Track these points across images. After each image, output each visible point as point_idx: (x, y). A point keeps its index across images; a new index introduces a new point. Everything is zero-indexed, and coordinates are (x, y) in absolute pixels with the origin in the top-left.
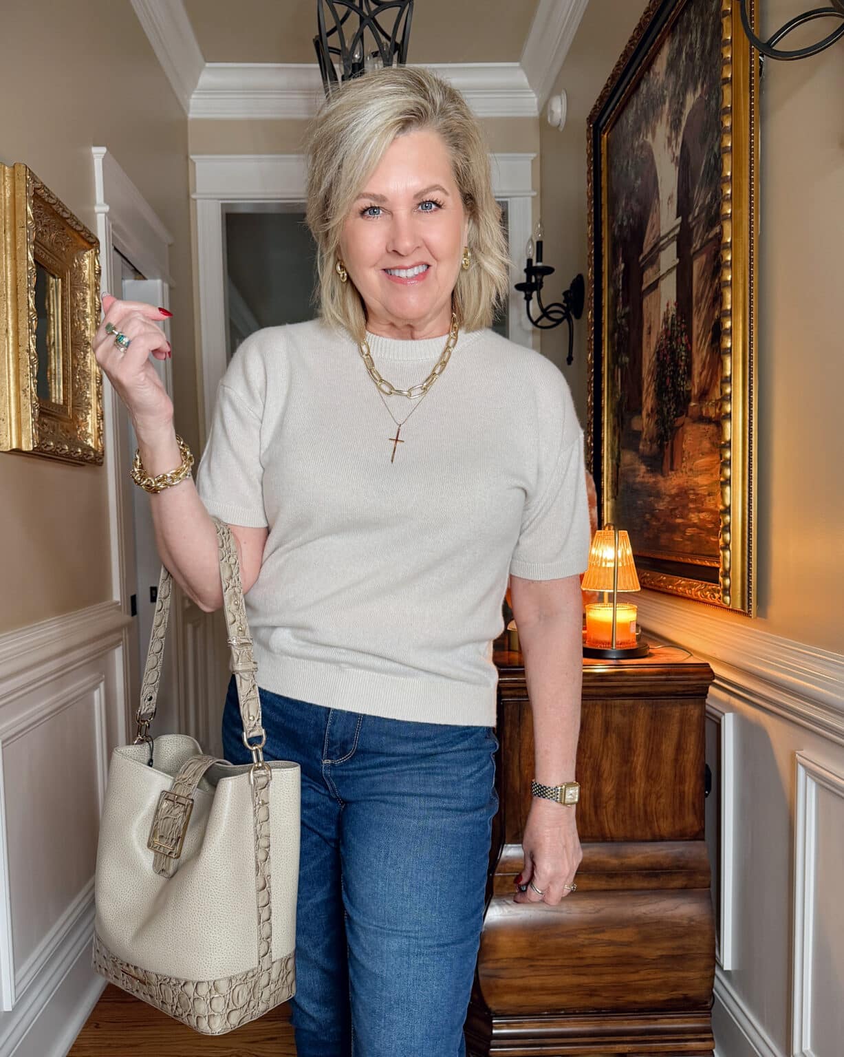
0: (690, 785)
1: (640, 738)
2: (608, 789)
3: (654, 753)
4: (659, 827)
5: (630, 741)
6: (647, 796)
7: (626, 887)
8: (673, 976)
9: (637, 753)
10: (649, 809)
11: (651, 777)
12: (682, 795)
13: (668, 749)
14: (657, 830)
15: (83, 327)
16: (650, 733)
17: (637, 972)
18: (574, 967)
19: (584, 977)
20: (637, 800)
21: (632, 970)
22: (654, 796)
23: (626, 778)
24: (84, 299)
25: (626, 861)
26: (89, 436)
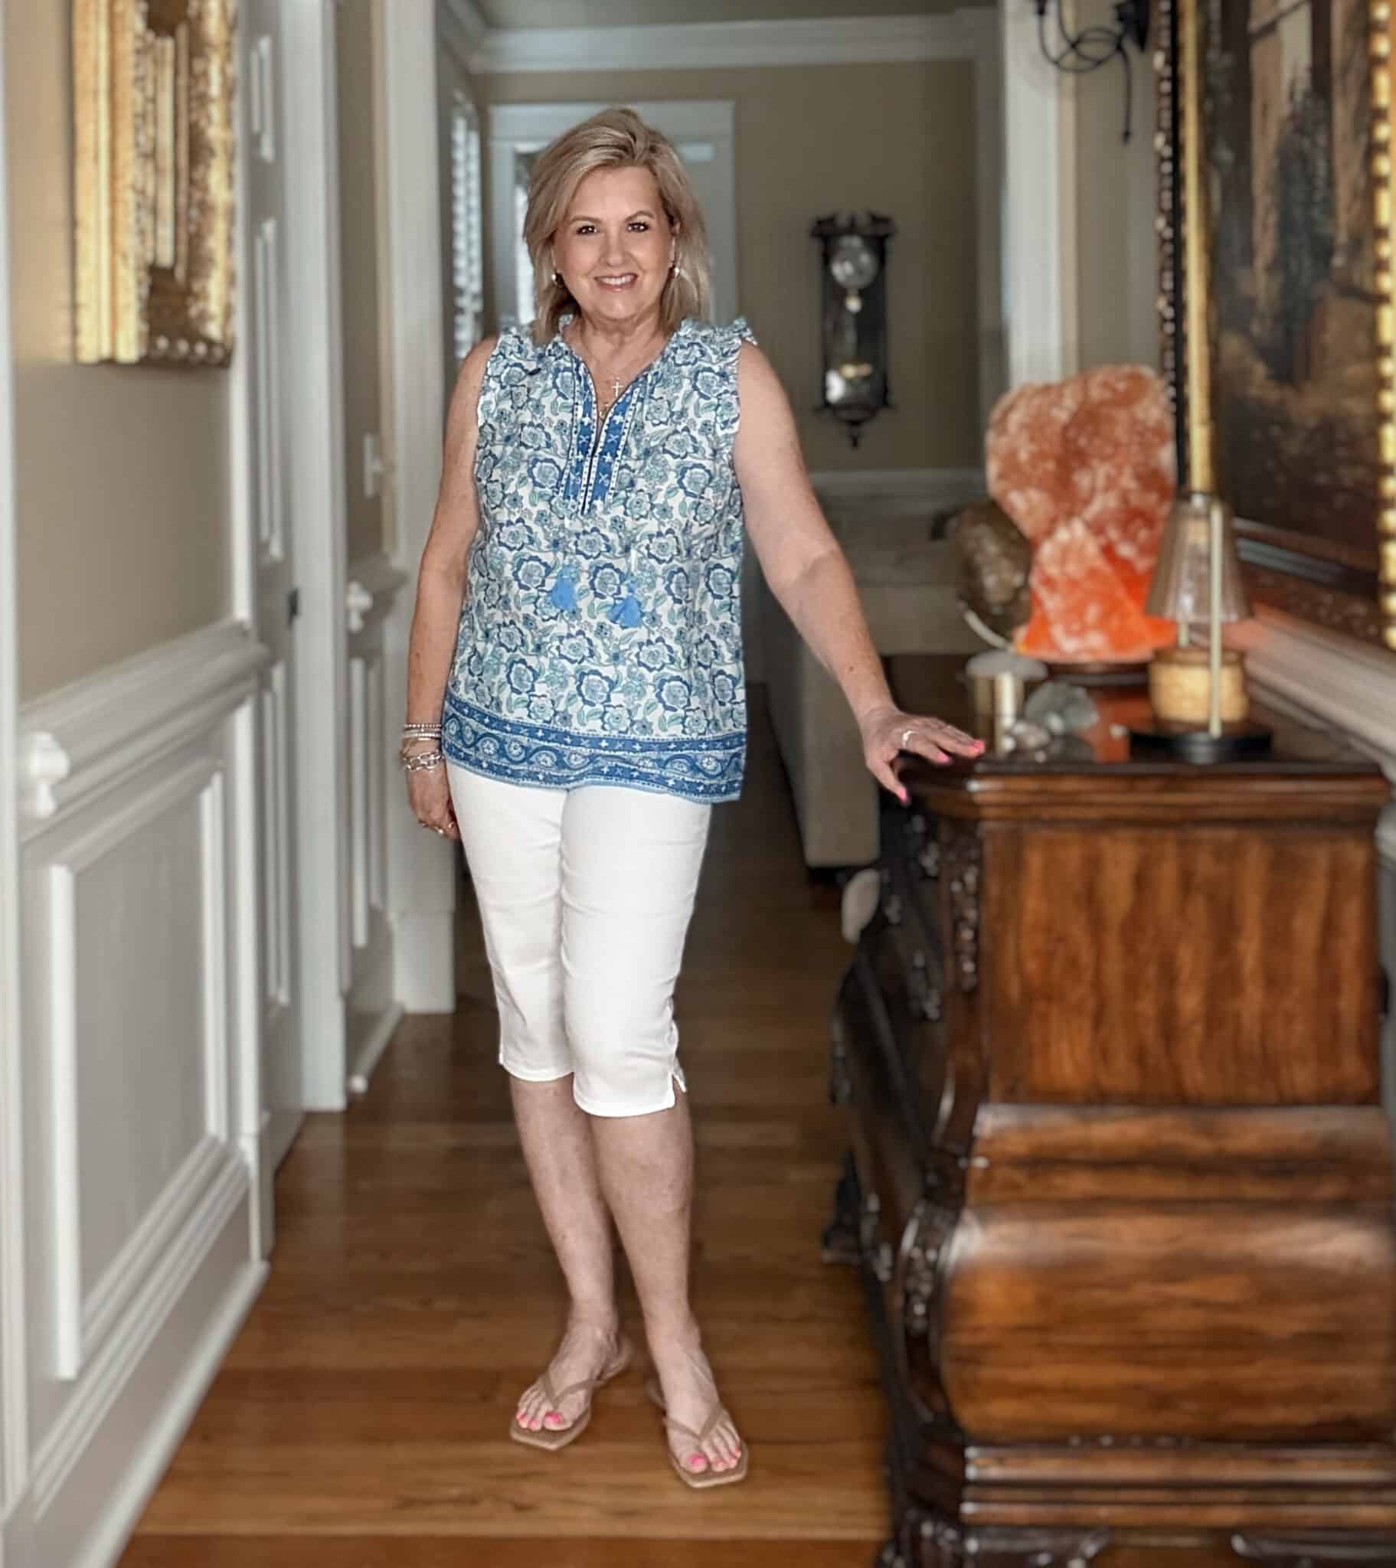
0: (1351, 1001)
1: (1252, 906)
2: (1191, 1002)
3: (1279, 935)
4: (1291, 1079)
5: (1231, 909)
6: (1267, 1019)
7: (1227, 1196)
8: (1325, 1373)
9: (1246, 934)
10: (1271, 1045)
11: (1275, 981)
12: (1336, 1016)
13: (1306, 926)
14: (1288, 1085)
16: (1272, 895)
17: (1251, 1361)
19: (1149, 1370)
20: (1247, 1027)
21: (1241, 1358)
22: (1281, 1019)
23: (1224, 982)
25: (1230, 1145)
26: (211, 318)
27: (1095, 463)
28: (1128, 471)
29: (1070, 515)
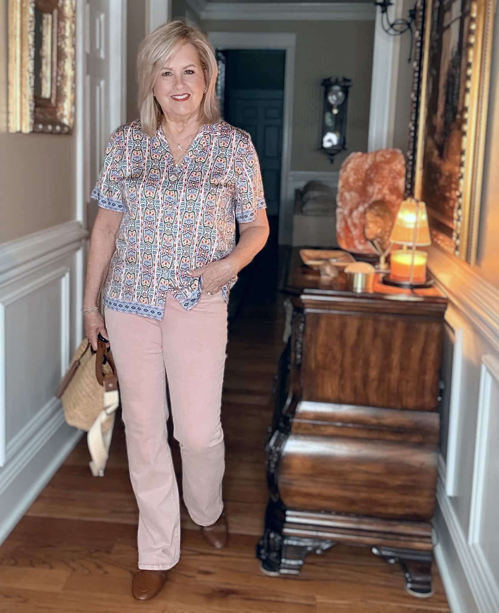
0: (429, 377)
1: (397, 343)
2: (373, 373)
3: (406, 354)
4: (406, 402)
5: (390, 344)
6: (400, 381)
7: (380, 438)
8: (408, 499)
9: (394, 352)
10: (400, 389)
11: (403, 369)
12: (424, 382)
13: (416, 351)
15: (63, 46)
16: (404, 339)
17: (382, 492)
18: (341, 484)
19: (348, 492)
20: (392, 383)
21: (379, 491)
22: (404, 382)
23: (386, 368)
24: (64, 28)
25: (382, 421)
26: (65, 116)
27: (375, 183)
28: (386, 187)
29: (364, 202)
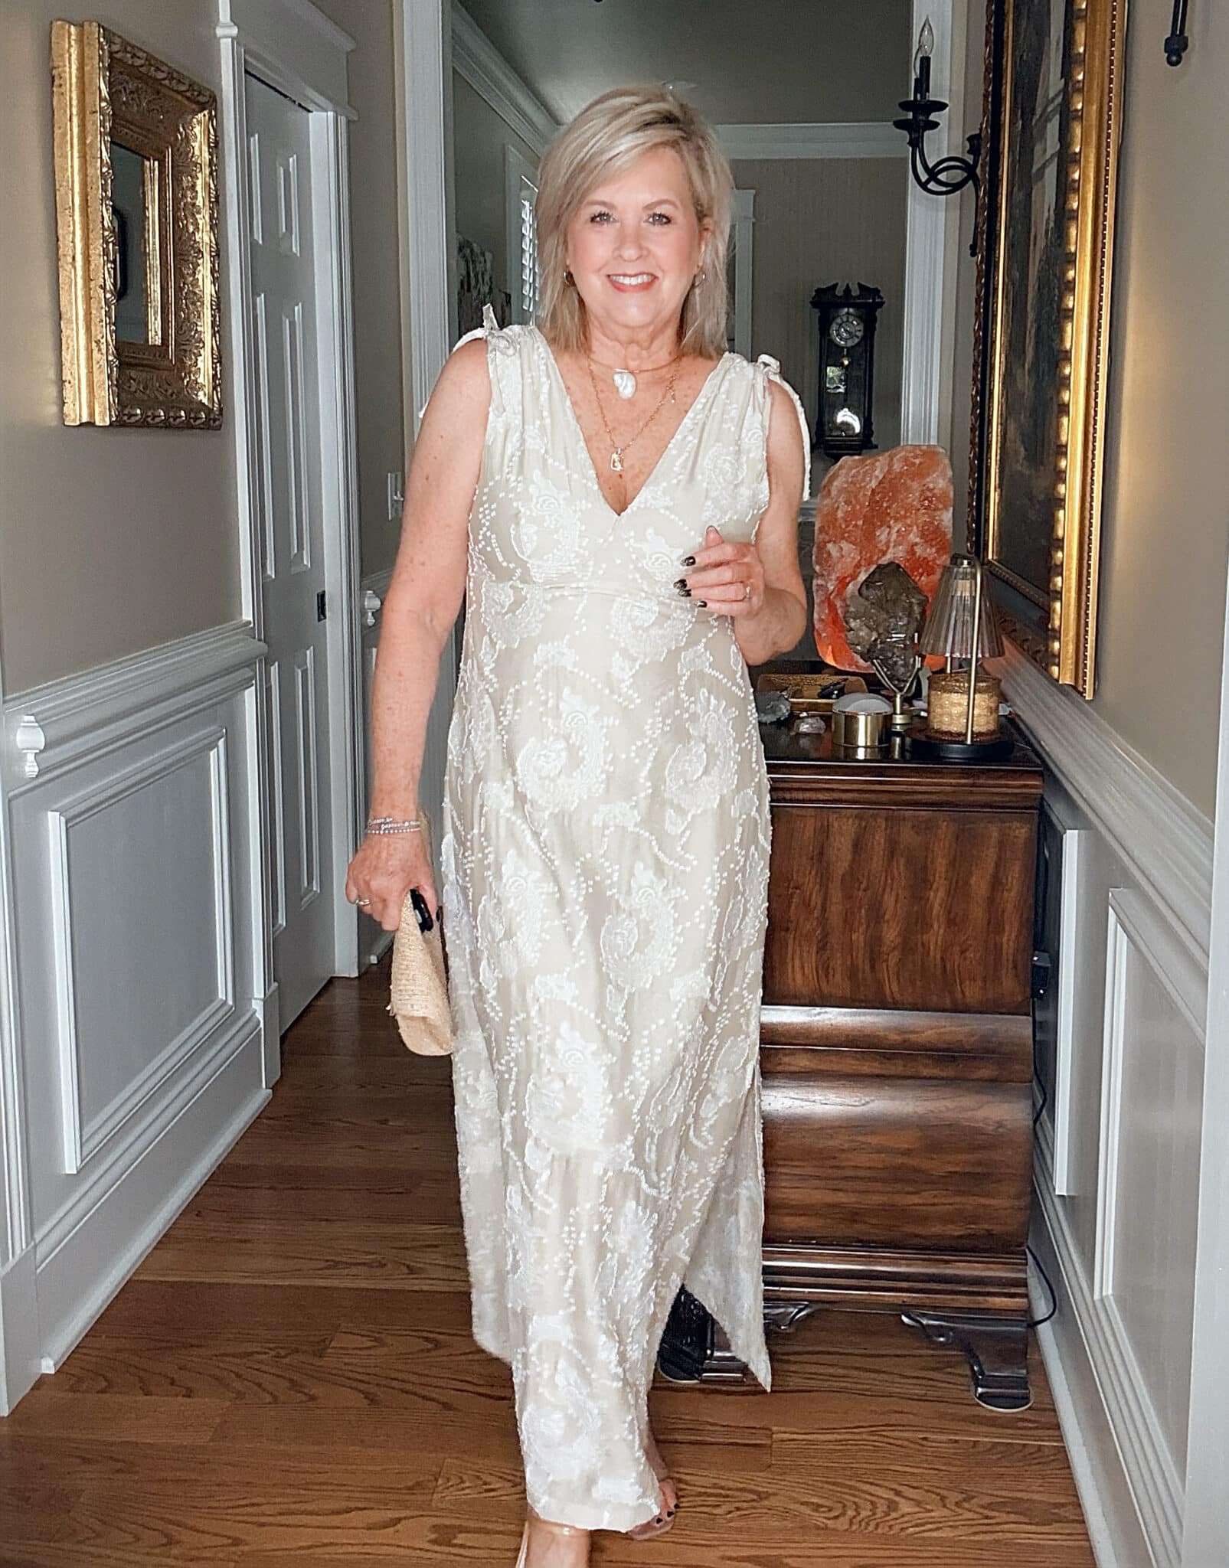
0: (1011, 938)
2: (891, 934)
3: (958, 888)
4: (963, 992)
5: (925, 868)
6: (946, 948)
7: (909, 1073)
8: (970, 1202)
9: (935, 886)
10: (948, 967)
11: (953, 922)
12: (998, 948)
13: (979, 884)
14: (959, 996)
15: (191, 229)
16: (955, 859)
17: (916, 1192)
18: (826, 1178)
19: (841, 1194)
20: (932, 953)
21: (911, 1189)
22: (957, 949)
23: (917, 921)
24: (192, 188)
25: (912, 1037)
26: (200, 387)
28: (914, 529)
